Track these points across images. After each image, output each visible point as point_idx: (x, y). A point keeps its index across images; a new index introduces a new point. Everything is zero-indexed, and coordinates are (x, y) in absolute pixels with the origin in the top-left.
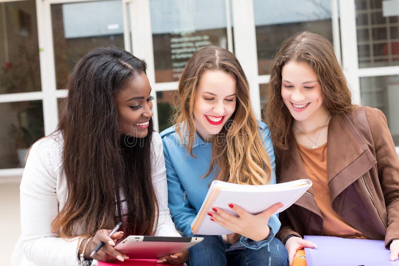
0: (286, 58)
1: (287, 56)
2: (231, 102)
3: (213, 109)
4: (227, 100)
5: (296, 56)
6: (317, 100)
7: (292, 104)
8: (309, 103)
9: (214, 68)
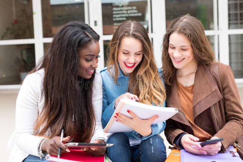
0: (172, 30)
1: (173, 29)
2: (139, 55)
3: (128, 59)
4: (137, 54)
5: (178, 30)
6: (189, 57)
7: (174, 58)
8: (184, 59)
9: (129, 36)
